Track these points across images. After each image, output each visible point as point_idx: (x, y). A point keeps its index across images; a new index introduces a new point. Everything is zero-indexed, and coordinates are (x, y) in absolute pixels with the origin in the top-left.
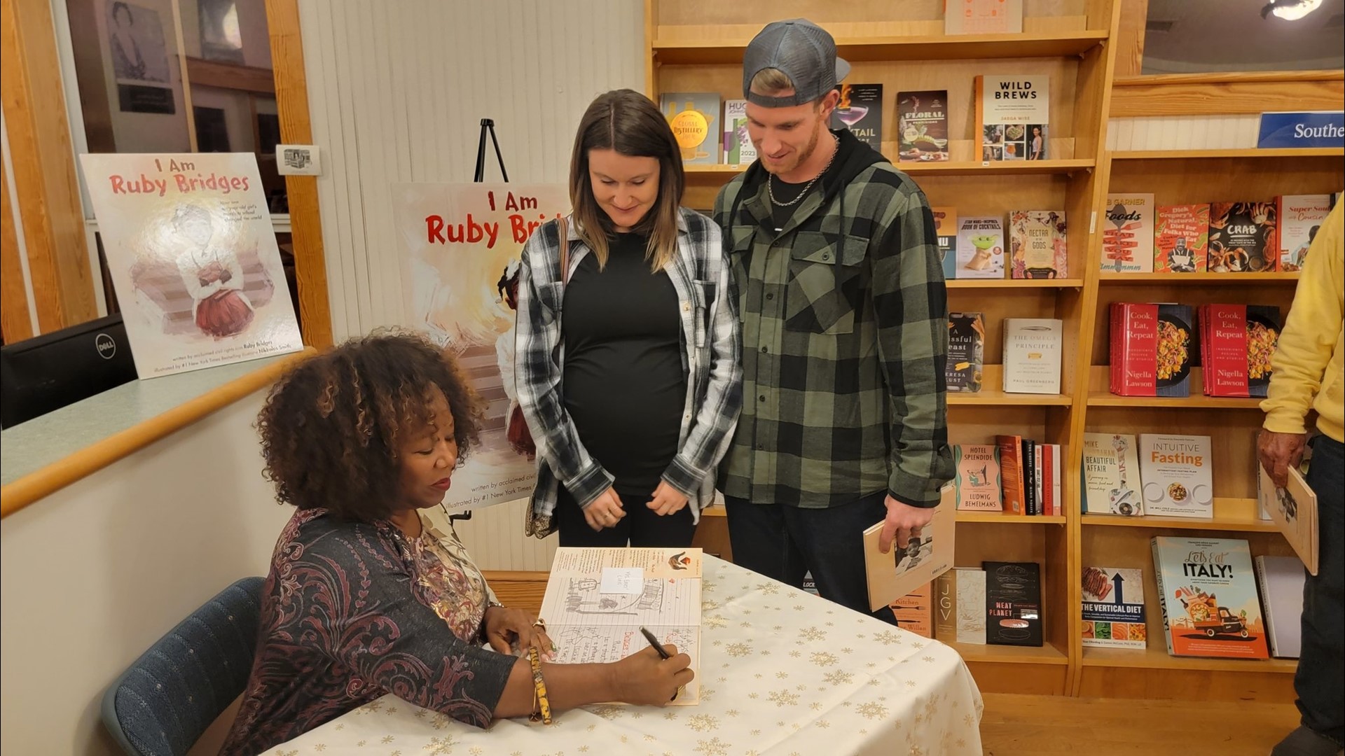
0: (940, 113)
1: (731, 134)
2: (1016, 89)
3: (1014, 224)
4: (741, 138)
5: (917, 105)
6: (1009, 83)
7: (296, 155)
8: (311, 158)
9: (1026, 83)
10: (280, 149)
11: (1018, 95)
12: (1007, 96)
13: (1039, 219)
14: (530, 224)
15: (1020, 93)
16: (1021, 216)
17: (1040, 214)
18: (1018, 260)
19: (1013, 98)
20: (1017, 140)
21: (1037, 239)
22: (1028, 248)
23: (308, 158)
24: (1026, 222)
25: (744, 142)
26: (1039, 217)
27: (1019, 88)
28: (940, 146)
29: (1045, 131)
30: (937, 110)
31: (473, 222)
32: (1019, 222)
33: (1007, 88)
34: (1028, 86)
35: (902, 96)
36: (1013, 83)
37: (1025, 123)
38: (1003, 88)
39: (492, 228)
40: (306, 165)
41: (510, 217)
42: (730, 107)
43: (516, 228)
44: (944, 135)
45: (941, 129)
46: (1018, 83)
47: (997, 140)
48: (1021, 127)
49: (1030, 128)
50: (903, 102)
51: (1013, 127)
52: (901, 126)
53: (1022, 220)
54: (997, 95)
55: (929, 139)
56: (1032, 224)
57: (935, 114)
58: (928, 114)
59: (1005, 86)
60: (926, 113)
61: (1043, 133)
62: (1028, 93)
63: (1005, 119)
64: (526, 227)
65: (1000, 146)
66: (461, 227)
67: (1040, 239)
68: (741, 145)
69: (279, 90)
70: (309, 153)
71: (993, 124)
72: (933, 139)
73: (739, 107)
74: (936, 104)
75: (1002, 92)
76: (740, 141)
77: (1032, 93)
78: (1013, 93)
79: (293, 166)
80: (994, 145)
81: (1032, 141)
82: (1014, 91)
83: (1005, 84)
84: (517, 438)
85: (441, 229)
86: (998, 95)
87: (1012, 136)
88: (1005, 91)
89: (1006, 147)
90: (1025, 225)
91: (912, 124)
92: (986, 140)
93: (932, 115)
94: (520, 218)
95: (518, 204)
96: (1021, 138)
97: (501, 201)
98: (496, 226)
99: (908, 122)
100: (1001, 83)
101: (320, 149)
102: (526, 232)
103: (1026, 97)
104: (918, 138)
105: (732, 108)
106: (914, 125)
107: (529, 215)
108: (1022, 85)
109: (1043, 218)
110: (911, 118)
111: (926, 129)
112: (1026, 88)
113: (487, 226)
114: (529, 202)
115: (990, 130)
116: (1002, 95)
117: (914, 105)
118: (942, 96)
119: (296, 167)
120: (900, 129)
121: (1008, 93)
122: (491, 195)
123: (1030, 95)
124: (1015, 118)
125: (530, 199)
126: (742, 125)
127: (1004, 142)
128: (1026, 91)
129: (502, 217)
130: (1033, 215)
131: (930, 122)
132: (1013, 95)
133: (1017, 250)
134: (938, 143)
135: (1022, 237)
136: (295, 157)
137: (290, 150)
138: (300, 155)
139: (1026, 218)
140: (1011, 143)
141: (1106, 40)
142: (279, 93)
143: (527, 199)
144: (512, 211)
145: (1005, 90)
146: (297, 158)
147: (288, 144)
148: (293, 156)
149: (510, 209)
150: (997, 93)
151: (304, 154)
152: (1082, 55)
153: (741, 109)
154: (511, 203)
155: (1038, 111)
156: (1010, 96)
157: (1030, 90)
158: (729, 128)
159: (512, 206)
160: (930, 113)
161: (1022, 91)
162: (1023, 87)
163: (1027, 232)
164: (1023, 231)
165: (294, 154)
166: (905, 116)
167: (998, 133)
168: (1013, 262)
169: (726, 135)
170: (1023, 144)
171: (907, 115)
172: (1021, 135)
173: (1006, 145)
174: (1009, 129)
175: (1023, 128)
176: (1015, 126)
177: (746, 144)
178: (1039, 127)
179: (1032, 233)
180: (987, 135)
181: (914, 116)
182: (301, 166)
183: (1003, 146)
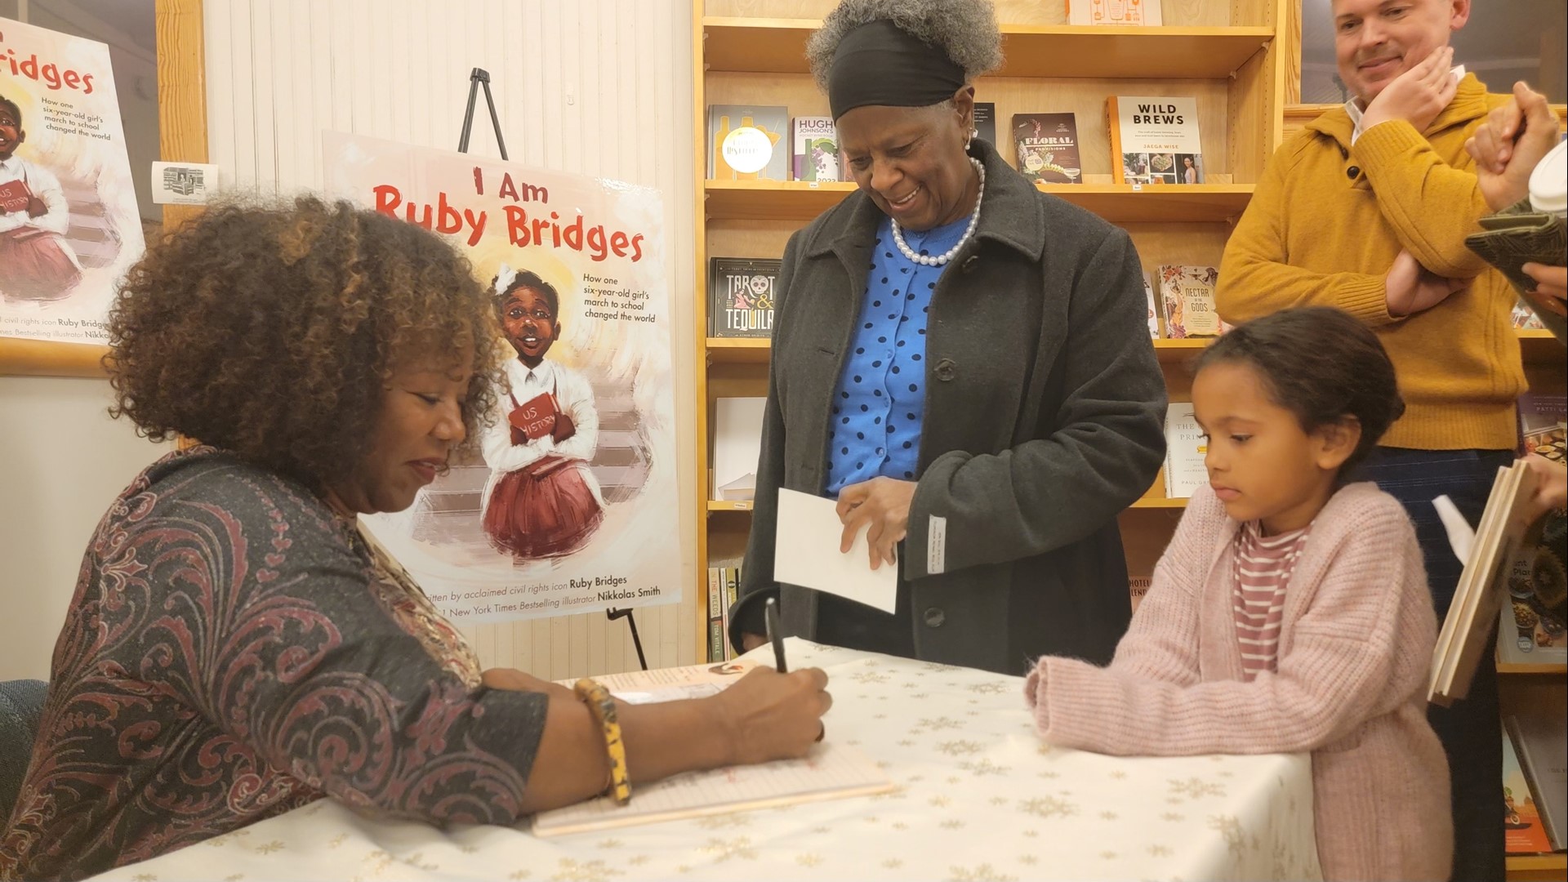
0: (1067, 139)
1: (804, 158)
2: (1158, 113)
3: (1166, 281)
4: (817, 162)
5: (1039, 129)
6: (1149, 106)
7: (182, 176)
8: (205, 181)
9: (1169, 106)
10: (158, 169)
11: (1161, 120)
12: (1148, 120)
13: (1195, 276)
14: (535, 222)
15: (1163, 117)
16: (1173, 272)
17: (1196, 270)
18: (1175, 325)
19: (1156, 122)
20: (1165, 171)
21: (1196, 300)
22: (1186, 310)
23: (200, 180)
24: (1181, 279)
25: (821, 168)
26: (1195, 273)
27: (1161, 112)
28: (1071, 176)
29: (1198, 162)
30: (1064, 135)
31: (448, 205)
32: (1172, 278)
33: (1147, 111)
34: (1172, 109)
35: (1018, 119)
36: (1154, 106)
37: (1174, 151)
38: (1142, 111)
39: (477, 219)
40: (196, 190)
41: (506, 208)
42: (801, 124)
43: (513, 225)
44: (1076, 164)
45: (1072, 157)
46: (1160, 106)
47: (1141, 171)
48: (1169, 156)
49: (1180, 158)
50: (1021, 126)
51: (1159, 156)
52: (1021, 153)
53: (1175, 277)
54: (1135, 120)
55: (1058, 168)
56: (1187, 282)
57: (1061, 139)
58: (1052, 140)
59: (1143, 109)
60: (1050, 139)
61: (1196, 164)
62: (1173, 117)
63: (1148, 146)
64: (529, 225)
65: (1146, 178)
66: (428, 209)
67: (1200, 300)
68: (818, 171)
69: (163, 86)
70: (202, 174)
71: (1135, 152)
72: (1062, 169)
73: (812, 125)
74: (1062, 129)
75: (1142, 116)
76: (816, 166)
77: (1178, 118)
78: (1155, 117)
79: (175, 191)
80: (1138, 177)
81: (1184, 174)
82: (1155, 114)
83: (1144, 106)
84: (498, 528)
85: (397, 206)
86: (1137, 119)
87: (1159, 167)
88: (1144, 115)
89: (1154, 180)
90: (1179, 282)
91: (1035, 151)
92: (1128, 171)
93: (1058, 140)
94: (521, 211)
95: (519, 192)
96: (1171, 170)
97: (493, 183)
98: (483, 216)
99: (1029, 149)
100: (1139, 106)
101: (219, 170)
102: (529, 232)
103: (1171, 122)
104: (1043, 167)
105: (803, 126)
106: (1037, 152)
107: (534, 210)
108: (1164, 109)
109: (1200, 275)
110: (1032, 143)
111: (1052, 157)
112: (1169, 112)
113: (469, 214)
114: (535, 191)
115: (1132, 159)
116: (1142, 119)
117: (1035, 129)
118: (1068, 119)
119: (182, 193)
120: (1020, 157)
121: (1149, 118)
122: (478, 172)
123: (1175, 120)
124: (1160, 146)
125: (538, 188)
126: (817, 147)
127: (1150, 174)
128: (1170, 115)
129: (494, 207)
130: (1188, 270)
131: (1057, 149)
132: (1156, 120)
133: (1173, 312)
134: (1070, 173)
135: (1178, 297)
136: (179, 178)
137: (173, 170)
138: (188, 176)
139: (1180, 274)
140: (1158, 175)
141: (1271, 39)
142: (162, 91)
143: (533, 187)
144: (509, 201)
145: (1145, 113)
146: (183, 179)
147: (171, 161)
148: (177, 177)
149: (506, 196)
150: (1135, 117)
151: (193, 175)
152: (1233, 74)
153: (816, 127)
154: (508, 189)
155: (1187, 138)
156: (1152, 120)
157: (1176, 115)
158: (800, 150)
159: (508, 193)
160: (1055, 139)
161: (1166, 115)
162: (1167, 111)
163: (1183, 291)
164: (1178, 289)
165: (179, 175)
166: (1024, 142)
167: (1141, 163)
168: (1169, 327)
169: (796, 158)
170: (1174, 176)
171: (1028, 141)
172: (1170, 165)
173: (1152, 177)
174: (1154, 159)
175: (1172, 157)
176: (1162, 155)
177: (823, 170)
178: (1191, 157)
179: (1189, 292)
180: (1128, 165)
181: (1036, 142)
182: (189, 191)
183: (1149, 178)
